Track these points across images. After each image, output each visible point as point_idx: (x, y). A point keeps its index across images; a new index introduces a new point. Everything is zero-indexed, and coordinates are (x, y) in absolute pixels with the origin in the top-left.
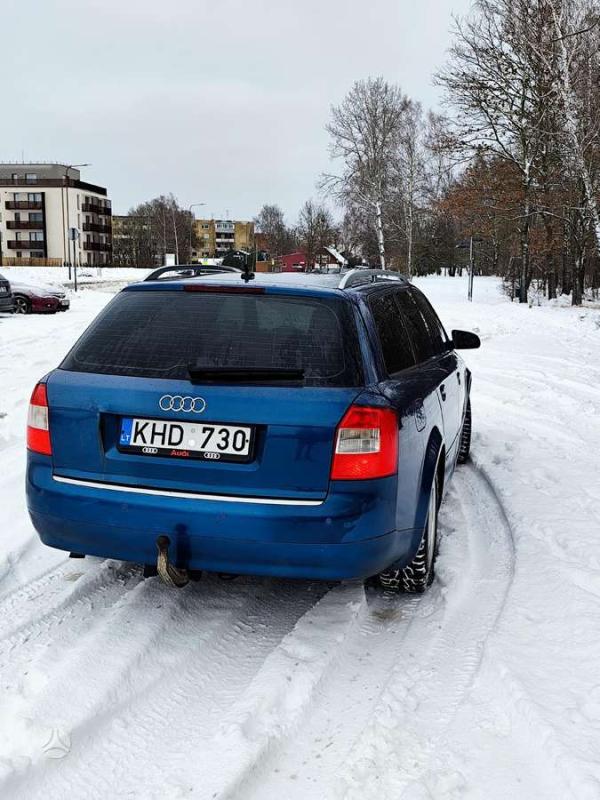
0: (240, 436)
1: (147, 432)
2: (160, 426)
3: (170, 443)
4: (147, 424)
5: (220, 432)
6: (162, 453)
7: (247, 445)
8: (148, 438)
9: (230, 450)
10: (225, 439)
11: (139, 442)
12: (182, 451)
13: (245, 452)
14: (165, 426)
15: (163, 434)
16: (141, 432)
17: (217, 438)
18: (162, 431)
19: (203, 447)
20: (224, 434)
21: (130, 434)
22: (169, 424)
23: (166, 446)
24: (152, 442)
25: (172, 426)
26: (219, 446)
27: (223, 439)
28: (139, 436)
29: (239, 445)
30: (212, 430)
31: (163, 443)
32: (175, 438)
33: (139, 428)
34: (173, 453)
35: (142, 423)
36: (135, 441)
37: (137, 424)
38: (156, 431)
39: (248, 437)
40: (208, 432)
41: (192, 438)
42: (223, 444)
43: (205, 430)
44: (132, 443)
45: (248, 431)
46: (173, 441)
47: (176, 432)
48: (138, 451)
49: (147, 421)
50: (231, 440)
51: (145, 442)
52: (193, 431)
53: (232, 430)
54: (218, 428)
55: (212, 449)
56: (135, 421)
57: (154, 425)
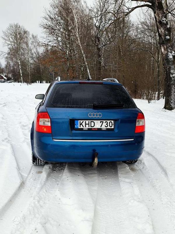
0: (111, 123)
1: (84, 124)
2: (87, 122)
3: (91, 127)
4: (83, 122)
5: (105, 122)
6: (89, 130)
7: (113, 125)
8: (84, 125)
9: (109, 127)
10: (107, 124)
11: (82, 127)
12: (95, 128)
13: (113, 127)
14: (89, 122)
15: (89, 124)
16: (82, 124)
17: (104, 124)
18: (88, 123)
19: (101, 127)
20: (106, 123)
21: (78, 125)
22: (90, 121)
23: (90, 127)
24: (86, 127)
25: (91, 122)
26: (105, 126)
27: (106, 124)
28: (81, 125)
29: (111, 126)
30: (103, 122)
31: (89, 127)
32: (93, 125)
33: (81, 123)
34: (93, 129)
35: (81, 121)
36: (80, 127)
37: (80, 122)
38: (86, 123)
39: (113, 123)
40: (102, 123)
41: (97, 125)
42: (106, 126)
43: (101, 122)
44: (79, 127)
45: (113, 121)
46: (92, 126)
47: (93, 123)
48: (82, 129)
49: (83, 121)
50: (108, 124)
51: (83, 127)
52: (97, 122)
53: (108, 121)
54: (104, 121)
55: (104, 127)
56: (79, 121)
57: (86, 122)
